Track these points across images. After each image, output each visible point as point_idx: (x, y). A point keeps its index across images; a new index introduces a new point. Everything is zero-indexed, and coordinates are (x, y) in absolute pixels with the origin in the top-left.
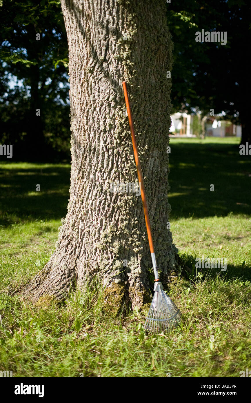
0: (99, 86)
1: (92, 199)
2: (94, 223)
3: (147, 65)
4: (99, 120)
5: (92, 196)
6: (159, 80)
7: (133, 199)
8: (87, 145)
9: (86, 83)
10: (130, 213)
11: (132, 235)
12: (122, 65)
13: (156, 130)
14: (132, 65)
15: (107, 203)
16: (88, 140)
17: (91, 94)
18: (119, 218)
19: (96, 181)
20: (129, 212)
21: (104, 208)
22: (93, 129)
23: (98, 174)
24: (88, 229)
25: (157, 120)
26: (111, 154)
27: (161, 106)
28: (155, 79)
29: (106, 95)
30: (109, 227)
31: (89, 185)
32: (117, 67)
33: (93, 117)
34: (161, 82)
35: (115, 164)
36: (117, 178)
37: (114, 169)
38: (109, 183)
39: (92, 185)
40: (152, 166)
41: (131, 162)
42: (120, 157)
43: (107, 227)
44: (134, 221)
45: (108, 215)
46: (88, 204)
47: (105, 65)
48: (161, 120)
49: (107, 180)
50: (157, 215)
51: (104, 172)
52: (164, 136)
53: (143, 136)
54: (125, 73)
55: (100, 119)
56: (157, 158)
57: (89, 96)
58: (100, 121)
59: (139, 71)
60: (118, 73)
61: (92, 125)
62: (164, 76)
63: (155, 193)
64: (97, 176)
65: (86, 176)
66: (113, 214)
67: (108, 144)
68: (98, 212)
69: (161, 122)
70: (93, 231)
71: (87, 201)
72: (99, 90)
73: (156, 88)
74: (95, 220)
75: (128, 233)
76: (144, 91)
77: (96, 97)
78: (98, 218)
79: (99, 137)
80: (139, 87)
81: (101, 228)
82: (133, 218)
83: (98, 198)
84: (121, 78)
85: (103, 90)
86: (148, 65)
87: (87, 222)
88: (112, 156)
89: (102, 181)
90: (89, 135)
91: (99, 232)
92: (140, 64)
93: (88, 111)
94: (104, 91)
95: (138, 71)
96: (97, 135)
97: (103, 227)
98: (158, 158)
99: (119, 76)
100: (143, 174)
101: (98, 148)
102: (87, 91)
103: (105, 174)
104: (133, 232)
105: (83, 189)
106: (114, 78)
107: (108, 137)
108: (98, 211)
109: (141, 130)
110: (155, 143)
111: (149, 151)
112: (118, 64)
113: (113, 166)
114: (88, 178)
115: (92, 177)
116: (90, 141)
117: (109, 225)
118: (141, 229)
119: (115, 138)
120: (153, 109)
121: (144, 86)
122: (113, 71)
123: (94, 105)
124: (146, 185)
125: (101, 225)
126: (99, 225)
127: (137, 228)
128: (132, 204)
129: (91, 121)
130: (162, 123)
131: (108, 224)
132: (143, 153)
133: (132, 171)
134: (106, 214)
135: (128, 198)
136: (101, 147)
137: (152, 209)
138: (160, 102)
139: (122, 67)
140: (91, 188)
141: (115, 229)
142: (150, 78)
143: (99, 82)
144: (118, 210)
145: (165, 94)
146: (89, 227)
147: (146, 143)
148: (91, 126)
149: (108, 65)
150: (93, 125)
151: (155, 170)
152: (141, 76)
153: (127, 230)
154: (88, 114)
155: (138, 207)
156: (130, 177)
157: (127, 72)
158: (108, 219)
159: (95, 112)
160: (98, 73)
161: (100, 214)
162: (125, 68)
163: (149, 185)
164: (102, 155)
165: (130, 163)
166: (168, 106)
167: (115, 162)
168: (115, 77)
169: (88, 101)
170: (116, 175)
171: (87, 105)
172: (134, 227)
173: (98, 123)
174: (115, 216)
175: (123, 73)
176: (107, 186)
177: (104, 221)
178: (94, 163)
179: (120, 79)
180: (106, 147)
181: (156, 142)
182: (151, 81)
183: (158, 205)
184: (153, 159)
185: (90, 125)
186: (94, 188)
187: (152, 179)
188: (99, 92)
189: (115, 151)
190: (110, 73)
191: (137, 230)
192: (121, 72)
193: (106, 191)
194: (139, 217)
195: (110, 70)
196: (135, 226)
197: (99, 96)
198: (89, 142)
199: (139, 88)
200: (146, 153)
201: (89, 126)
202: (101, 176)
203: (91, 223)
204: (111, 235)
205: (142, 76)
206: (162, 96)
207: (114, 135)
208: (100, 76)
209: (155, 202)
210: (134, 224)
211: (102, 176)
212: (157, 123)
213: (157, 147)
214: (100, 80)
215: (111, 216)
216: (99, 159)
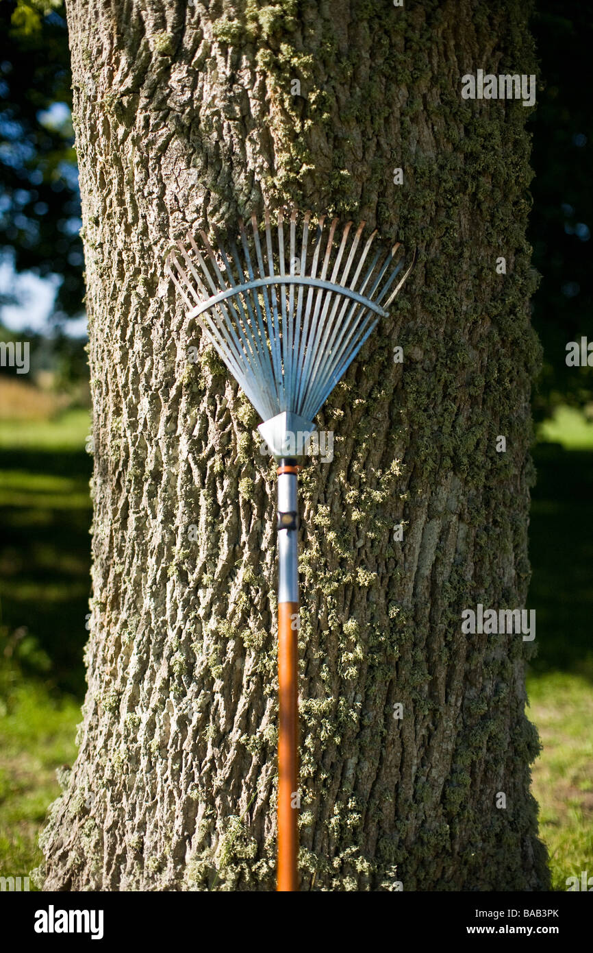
0: (160, 180)
1: (152, 705)
2: (161, 813)
3: (385, 68)
4: (169, 343)
5: (150, 691)
6: (456, 149)
7: (333, 713)
8: (127, 456)
9: (114, 172)
10: (324, 776)
11: (331, 877)
12: (258, 69)
13: (446, 387)
14: (306, 66)
15: (211, 728)
16: (128, 433)
17: (136, 219)
18: (268, 798)
19: (164, 623)
20: (317, 773)
21: (199, 750)
22: (147, 382)
23: (174, 591)
24: (136, 834)
25: (449, 336)
26: (225, 503)
27: (474, 270)
28: (437, 141)
29: (189, 218)
30: (222, 838)
31: (139, 637)
32: (232, 80)
33: (143, 329)
34: (471, 157)
35: (247, 548)
36: (255, 613)
37: (243, 574)
38: (218, 637)
39: (149, 641)
40: (430, 558)
41: (321, 537)
42: (266, 516)
43: (214, 837)
44: (344, 813)
45: (217, 782)
46: (136, 726)
47: (179, 77)
48: (476, 338)
49: (213, 620)
50: (459, 785)
51: (199, 584)
52: (495, 413)
53: (380, 416)
54: (274, 108)
55: (174, 335)
56: (454, 518)
57: (128, 231)
58: (173, 346)
59: (343, 99)
60: (237, 108)
61: (143, 365)
62: (481, 131)
63: (448, 685)
64: (168, 599)
65: (127, 597)
66: (242, 776)
67: (212, 453)
68: (176, 767)
69: (475, 347)
70: (155, 848)
71: (131, 709)
72: (161, 197)
73: (439, 186)
74: (162, 799)
75: (312, 870)
76: (374, 197)
77: (154, 234)
78: (175, 793)
79: (172, 419)
80: (344, 172)
81: (189, 837)
82: (337, 798)
83: (174, 702)
84: (254, 133)
85: (180, 196)
86: (394, 69)
87: (134, 805)
88: (230, 509)
89: (188, 627)
90: (133, 411)
91: (180, 859)
92: (345, 62)
93: (127, 301)
94: (181, 203)
95: (338, 99)
96: (165, 412)
97: (197, 838)
98: (461, 518)
99: (245, 124)
100: (387, 594)
101: (170, 473)
102: (118, 209)
103: (200, 592)
104: (336, 863)
105: (116, 654)
106: (221, 137)
107: (211, 420)
108: (174, 762)
109: (367, 385)
110: (441, 447)
111: (411, 488)
112: (236, 66)
113: (235, 555)
114: (135, 607)
115: (148, 603)
116: (136, 437)
117: (225, 827)
118: (378, 850)
119: (240, 424)
120: (427, 284)
121: (374, 171)
122: (217, 101)
123: (146, 271)
124: (401, 646)
125: (189, 826)
126: (178, 823)
127: (356, 844)
128: (331, 738)
129: (138, 345)
130: (481, 351)
131: (219, 824)
132: (377, 495)
133: (330, 580)
134: (210, 779)
135: (308, 711)
136: (182, 467)
137: (436, 755)
138: (467, 254)
139: (259, 78)
140: (147, 652)
141: (250, 850)
142: (404, 134)
143: (158, 159)
144: (263, 760)
145: (493, 216)
146: (142, 826)
147: (398, 447)
148: (139, 370)
149: (193, 74)
150: (148, 363)
151: (446, 575)
152: (353, 124)
153: (308, 856)
154: (125, 314)
155: (362, 750)
156: (318, 608)
157: (282, 101)
158: (218, 801)
159: (153, 306)
160: (153, 115)
161: (183, 775)
162: (270, 81)
163: (415, 645)
164: (187, 504)
165: (316, 546)
166: (512, 276)
167: (244, 538)
168: (225, 132)
169: (124, 256)
170: (251, 600)
171: (121, 275)
172: (341, 839)
173: (168, 355)
174: (253, 788)
175: (265, 110)
176: (212, 648)
177: (202, 808)
178: (156, 541)
179: (250, 140)
180: (202, 465)
181: (449, 444)
182: (413, 149)
183: (465, 736)
184: (436, 526)
185: (135, 366)
186: (159, 656)
187: (431, 619)
188: (161, 207)
189: (243, 485)
190: (204, 113)
191: (355, 855)
192: (252, 102)
193: (207, 671)
194: (372, 795)
195: (200, 98)
196: (348, 836)
197: (163, 226)
198: (134, 444)
199: (342, 177)
200: (396, 495)
201: (132, 370)
202: (186, 602)
203: (149, 809)
204: (231, 876)
205: (358, 120)
206: (474, 224)
207: (235, 409)
208: (164, 132)
209: (448, 724)
210: (342, 827)
211: (190, 604)
212: (451, 350)
213: (454, 469)
214: (164, 148)
215: (233, 787)
216: (177, 522)
